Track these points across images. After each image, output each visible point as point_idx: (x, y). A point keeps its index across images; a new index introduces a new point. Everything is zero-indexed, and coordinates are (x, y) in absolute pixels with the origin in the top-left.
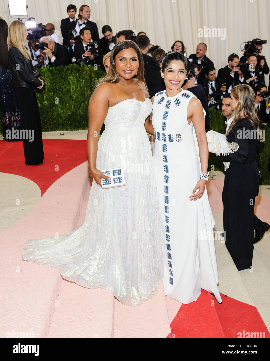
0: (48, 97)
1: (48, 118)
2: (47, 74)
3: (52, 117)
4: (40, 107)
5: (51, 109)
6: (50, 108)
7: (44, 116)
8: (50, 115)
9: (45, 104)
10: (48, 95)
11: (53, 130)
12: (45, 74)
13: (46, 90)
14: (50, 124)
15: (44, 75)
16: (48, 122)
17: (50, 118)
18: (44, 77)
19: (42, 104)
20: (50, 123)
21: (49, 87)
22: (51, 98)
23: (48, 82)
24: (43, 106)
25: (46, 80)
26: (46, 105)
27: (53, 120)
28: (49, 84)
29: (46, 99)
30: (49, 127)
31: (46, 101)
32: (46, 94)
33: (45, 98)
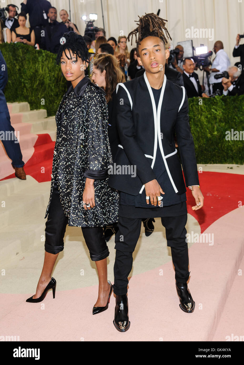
0: (219, 127)
1: (217, 150)
2: (219, 104)
3: (221, 148)
4: (210, 138)
5: (221, 140)
6: (219, 139)
7: (213, 147)
8: (220, 146)
9: (214, 135)
10: (219, 125)
11: (221, 162)
12: (217, 103)
13: (218, 120)
14: (219, 157)
15: (217, 105)
16: (217, 154)
17: (219, 150)
18: (217, 107)
19: (212, 135)
20: (219, 155)
21: (221, 117)
22: (222, 129)
23: (221, 112)
24: (213, 137)
25: (219, 110)
26: (216, 136)
27: (222, 152)
28: (221, 114)
29: (217, 130)
30: (217, 159)
31: (217, 132)
32: (217, 124)
33: (215, 128)
